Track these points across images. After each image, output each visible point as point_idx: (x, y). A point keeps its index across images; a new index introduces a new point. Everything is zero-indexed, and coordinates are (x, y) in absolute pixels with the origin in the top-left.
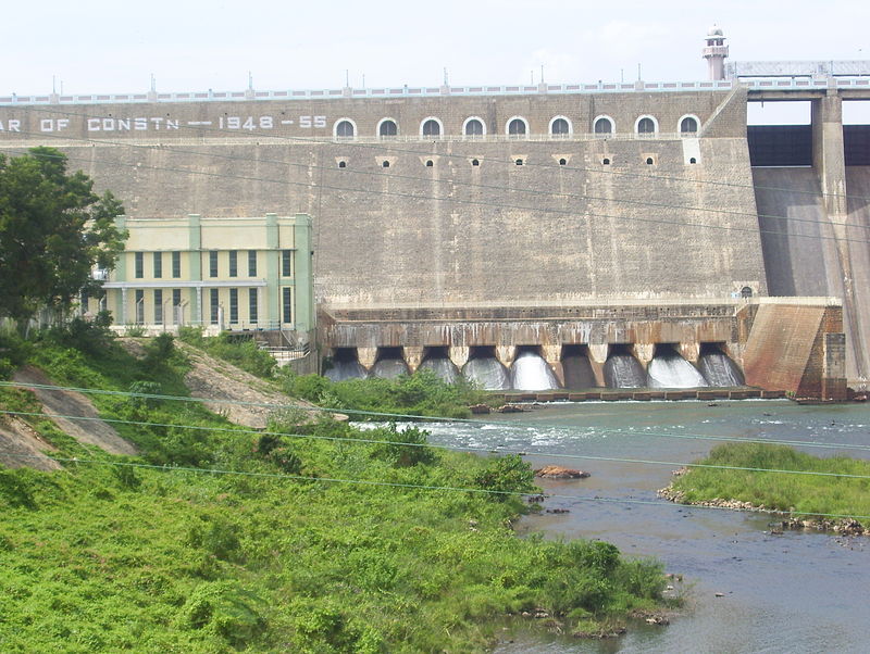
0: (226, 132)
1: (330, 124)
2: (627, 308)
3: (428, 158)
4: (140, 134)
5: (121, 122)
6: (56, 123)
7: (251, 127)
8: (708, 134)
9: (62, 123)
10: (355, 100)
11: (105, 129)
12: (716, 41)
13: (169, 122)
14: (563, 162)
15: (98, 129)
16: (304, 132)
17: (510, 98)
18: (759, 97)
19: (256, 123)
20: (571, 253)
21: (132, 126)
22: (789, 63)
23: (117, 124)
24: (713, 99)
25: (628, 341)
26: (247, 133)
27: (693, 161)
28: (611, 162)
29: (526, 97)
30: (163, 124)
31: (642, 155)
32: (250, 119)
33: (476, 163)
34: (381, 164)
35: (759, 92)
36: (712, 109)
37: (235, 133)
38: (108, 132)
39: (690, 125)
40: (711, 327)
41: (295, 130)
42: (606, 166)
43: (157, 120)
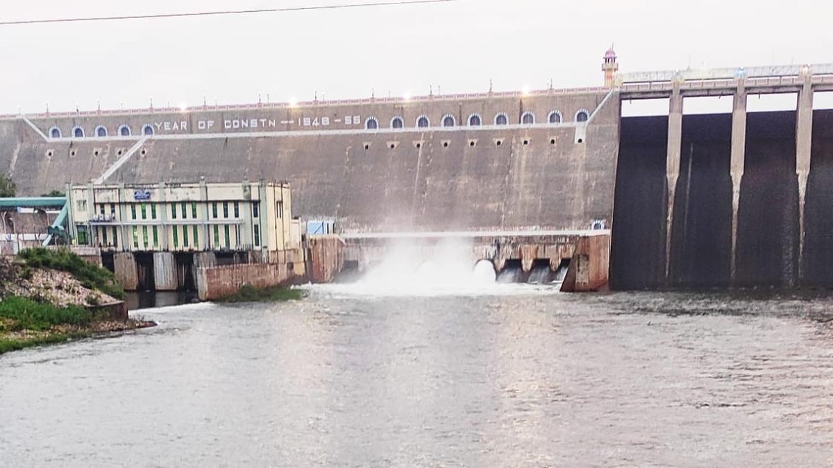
0: (303, 128)
1: (363, 122)
2: (520, 237)
3: (417, 142)
4: (254, 130)
5: (243, 122)
6: (206, 124)
7: (317, 124)
8: (593, 122)
9: (210, 123)
10: (377, 105)
11: (234, 127)
12: (610, 59)
13: (270, 122)
14: (499, 143)
15: (230, 126)
16: (347, 127)
17: (470, 102)
18: (628, 96)
19: (320, 121)
20: (494, 202)
21: (249, 124)
22: (657, 73)
23: (240, 123)
24: (597, 99)
25: (517, 257)
26: (315, 128)
27: (580, 141)
28: (529, 142)
29: (480, 101)
30: (267, 123)
31: (548, 137)
32: (316, 119)
33: (446, 145)
34: (389, 146)
35: (630, 93)
36: (597, 106)
37: (308, 128)
38: (237, 129)
39: (582, 117)
40: (569, 249)
41: (343, 126)
42: (525, 145)
43: (263, 121)
